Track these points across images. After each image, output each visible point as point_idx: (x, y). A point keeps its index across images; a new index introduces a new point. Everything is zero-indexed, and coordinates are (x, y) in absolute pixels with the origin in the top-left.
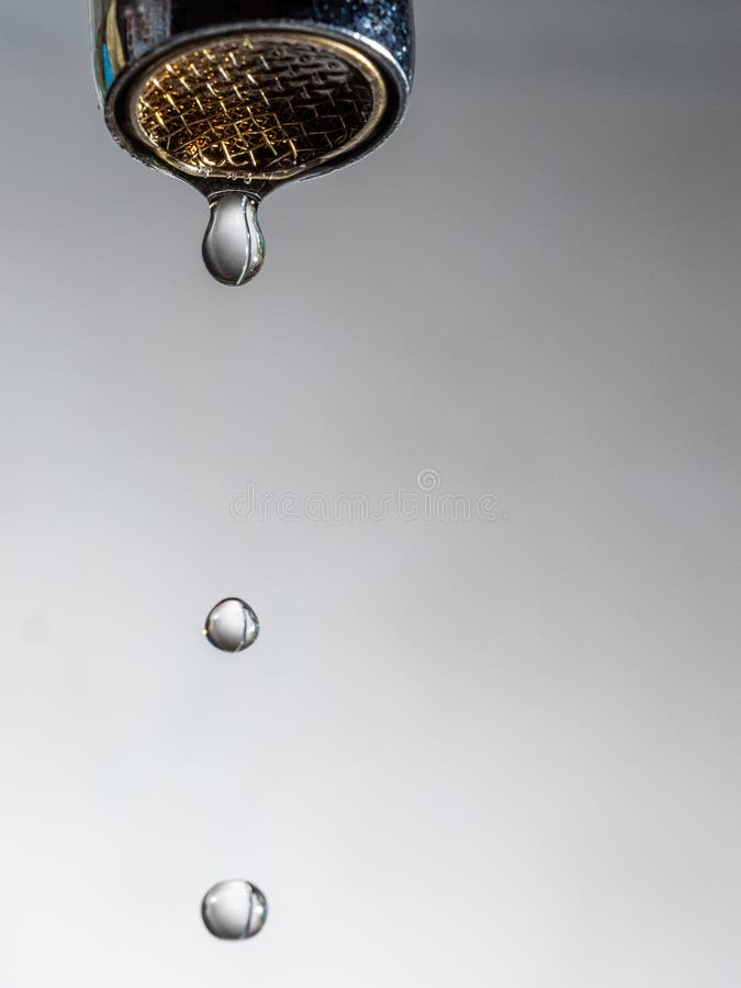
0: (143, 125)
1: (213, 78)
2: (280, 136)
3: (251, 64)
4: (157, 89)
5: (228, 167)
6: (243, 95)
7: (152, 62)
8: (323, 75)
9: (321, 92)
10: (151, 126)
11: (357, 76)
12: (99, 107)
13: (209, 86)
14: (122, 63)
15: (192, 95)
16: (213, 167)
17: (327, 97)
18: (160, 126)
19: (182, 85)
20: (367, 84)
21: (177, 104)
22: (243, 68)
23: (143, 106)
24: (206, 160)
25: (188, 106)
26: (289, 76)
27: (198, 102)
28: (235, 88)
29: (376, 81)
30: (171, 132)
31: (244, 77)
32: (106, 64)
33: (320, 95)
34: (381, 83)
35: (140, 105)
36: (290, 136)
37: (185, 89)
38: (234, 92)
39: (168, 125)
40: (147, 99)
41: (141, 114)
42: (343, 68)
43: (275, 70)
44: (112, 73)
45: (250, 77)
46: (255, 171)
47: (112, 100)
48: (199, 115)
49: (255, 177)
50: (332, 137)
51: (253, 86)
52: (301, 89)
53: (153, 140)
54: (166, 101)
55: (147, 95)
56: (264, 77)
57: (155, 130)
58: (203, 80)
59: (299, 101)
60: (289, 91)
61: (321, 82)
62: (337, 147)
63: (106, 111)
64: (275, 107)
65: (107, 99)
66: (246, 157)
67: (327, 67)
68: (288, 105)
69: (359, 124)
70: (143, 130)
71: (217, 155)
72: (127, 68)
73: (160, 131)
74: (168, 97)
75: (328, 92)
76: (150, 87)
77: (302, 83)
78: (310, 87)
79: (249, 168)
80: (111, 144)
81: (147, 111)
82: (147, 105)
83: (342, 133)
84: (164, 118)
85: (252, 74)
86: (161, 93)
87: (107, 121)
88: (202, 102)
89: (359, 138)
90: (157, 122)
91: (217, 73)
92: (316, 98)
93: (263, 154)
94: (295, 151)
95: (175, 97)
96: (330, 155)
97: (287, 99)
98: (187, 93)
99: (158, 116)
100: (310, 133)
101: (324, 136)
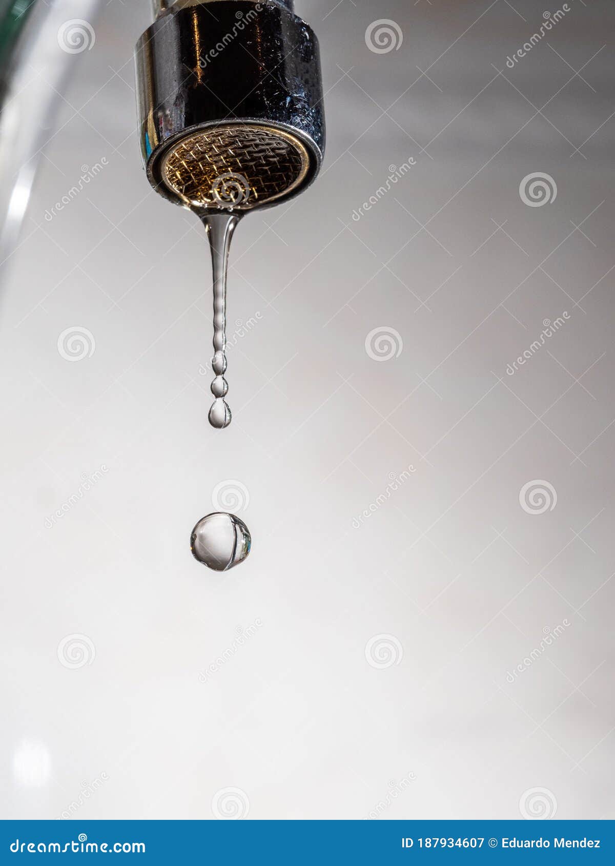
0: (169, 179)
1: (209, 151)
3: (231, 144)
4: (177, 158)
6: (226, 161)
7: (174, 142)
8: (273, 150)
9: (271, 159)
10: (174, 179)
11: (292, 151)
12: (143, 169)
13: (207, 156)
14: (157, 143)
15: (197, 161)
16: (209, 202)
17: (275, 162)
18: (179, 180)
19: (192, 156)
20: (298, 154)
21: (189, 167)
22: (226, 146)
23: (169, 168)
24: (205, 199)
25: (194, 168)
26: (253, 150)
27: (201, 166)
28: (222, 158)
29: (303, 153)
30: (185, 183)
31: (227, 151)
32: (147, 144)
33: (271, 161)
34: (306, 154)
35: (166, 167)
36: (254, 186)
37: (193, 158)
38: (222, 160)
39: (183, 179)
40: (171, 164)
41: (168, 172)
42: (284, 145)
43: (245, 147)
44: (151, 149)
45: (230, 151)
47: (151, 165)
48: (201, 173)
49: (235, 208)
50: (278, 185)
51: (232, 157)
52: (260, 158)
53: (175, 188)
54: (182, 165)
55: (171, 162)
56: (238, 151)
57: (175, 182)
58: (204, 153)
59: (259, 165)
60: (253, 159)
61: (272, 154)
62: (281, 191)
63: (147, 171)
64: (245, 168)
65: (148, 164)
67: (275, 145)
68: (253, 167)
69: (292, 178)
70: (169, 182)
71: (212, 196)
72: (159, 146)
73: (179, 183)
74: (183, 162)
75: (275, 159)
76: (173, 157)
77: (260, 155)
78: (266, 157)
80: (150, 191)
81: (171, 171)
82: (171, 167)
83: (283, 183)
84: (181, 175)
85: (231, 149)
86: (179, 161)
87: (148, 176)
88: (203, 166)
89: (294, 186)
90: (177, 177)
91: (211, 149)
92: (269, 163)
94: (256, 194)
95: (187, 163)
96: (277, 196)
97: (252, 164)
98: (194, 160)
99: (178, 174)
100: (266, 184)
101: (273, 185)
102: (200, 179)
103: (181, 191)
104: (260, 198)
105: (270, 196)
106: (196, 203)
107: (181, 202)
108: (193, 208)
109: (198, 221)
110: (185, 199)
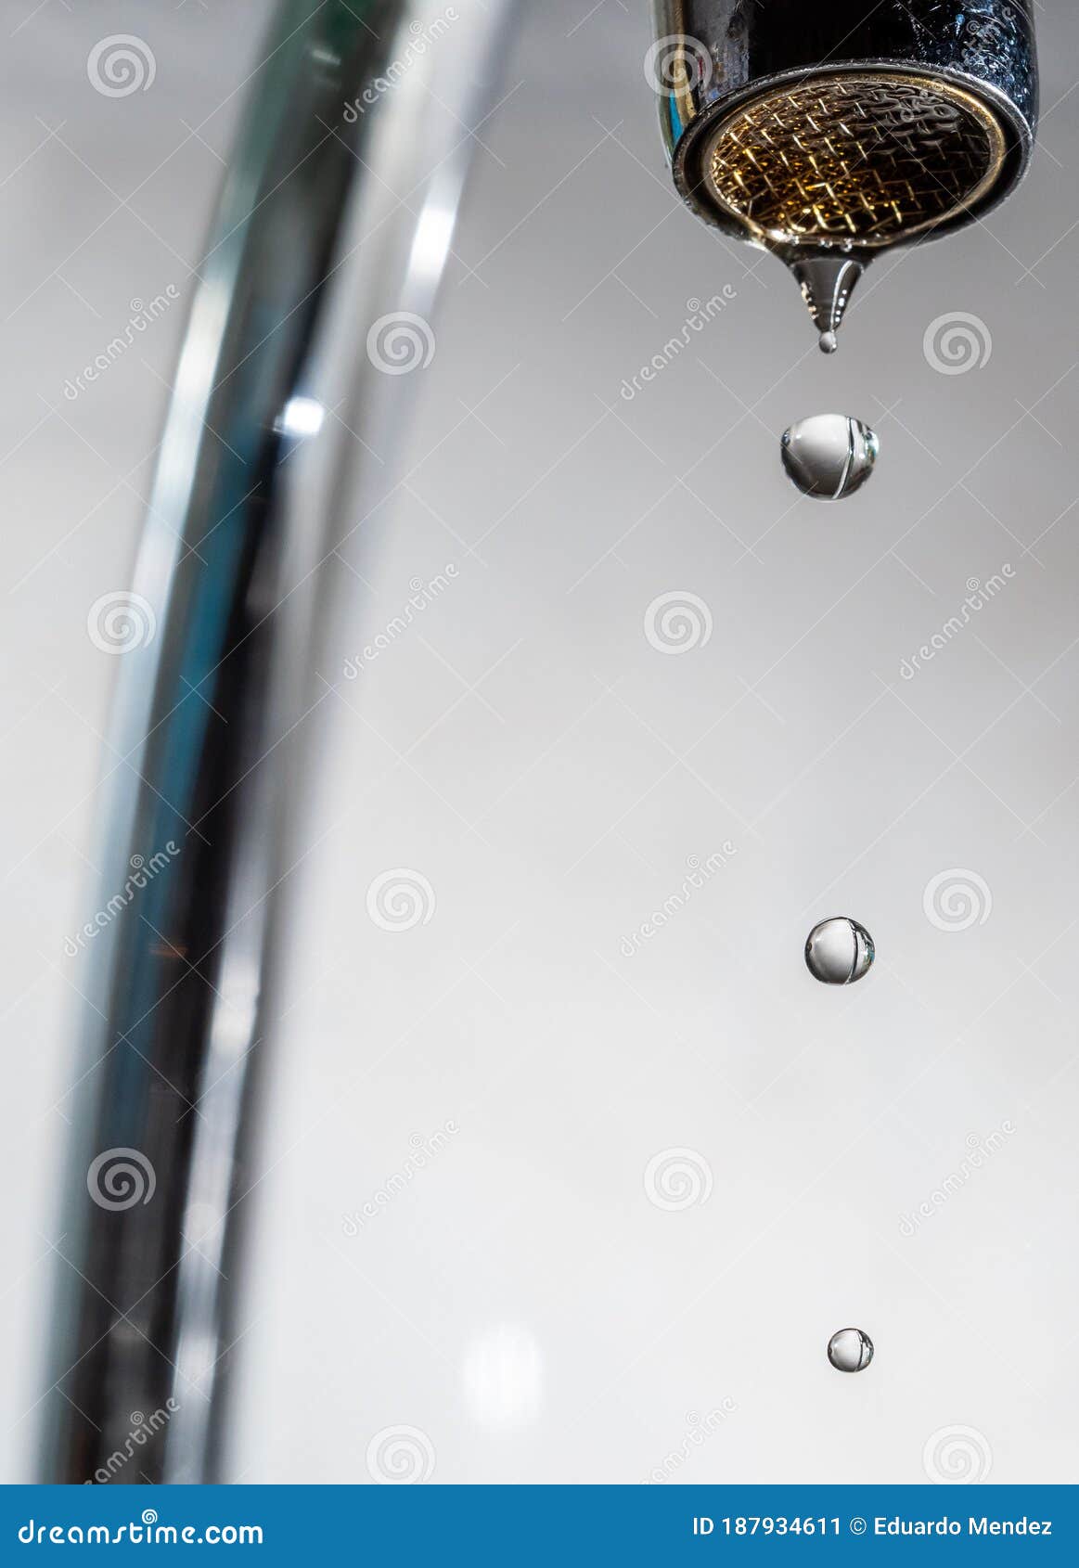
0: (719, 186)
1: (801, 128)
2: (881, 198)
3: (845, 112)
4: (735, 144)
5: (822, 232)
6: (836, 149)
7: (727, 111)
8: (930, 123)
9: (928, 143)
10: (729, 187)
11: (969, 123)
12: (667, 166)
13: (796, 139)
14: (692, 114)
15: (777, 150)
16: (802, 234)
17: (935, 150)
18: (740, 188)
19: (764, 138)
20: (982, 132)
21: (759, 161)
22: (835, 116)
23: (718, 163)
24: (794, 226)
25: (772, 163)
26: (889, 124)
27: (784, 159)
28: (827, 141)
29: (993, 128)
30: (753, 195)
31: (836, 127)
32: (674, 116)
33: (927, 147)
34: (999, 130)
35: (714, 164)
36: (894, 198)
37: (769, 143)
38: (825, 146)
39: (749, 186)
40: (723, 156)
41: (716, 173)
42: (954, 113)
43: (871, 119)
44: (680, 125)
45: (843, 126)
46: (856, 236)
47: (681, 157)
48: (785, 173)
49: (856, 244)
50: (944, 196)
51: (848, 138)
52: (904, 140)
53: (733, 206)
54: (744, 158)
55: (723, 151)
56: (860, 127)
57: (732, 193)
58: (790, 131)
59: (901, 154)
60: (890, 143)
61: (928, 131)
62: (948, 207)
63: (674, 170)
64: (875, 161)
65: (675, 157)
66: (843, 221)
67: (935, 113)
68: (890, 161)
69: (972, 180)
70: (718, 190)
71: (809, 221)
72: (697, 119)
73: (739, 195)
74: (748, 152)
75: (936, 143)
76: (726, 142)
77: (905, 134)
78: (916, 138)
79: (847, 233)
80: (681, 206)
81: (724, 169)
82: (723, 162)
83: (954, 191)
84: (744, 178)
85: (846, 124)
86: (740, 149)
87: (676, 182)
88: (788, 159)
89: (976, 196)
90: (735, 183)
91: (805, 123)
92: (922, 151)
93: (861, 218)
94: (899, 215)
95: (756, 153)
96: (941, 219)
97: (889, 152)
98: (770, 147)
99: (737, 175)
100: (917, 193)
101: (933, 194)
102: (783, 187)
103: (744, 210)
104: (908, 222)
105: (926, 218)
106: (778, 235)
107: (745, 233)
108: (769, 243)
109: (785, 273)
110: (756, 229)
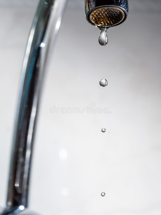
2: (110, 21)
3: (106, 11)
5: (103, 25)
7: (92, 11)
9: (116, 15)
12: (85, 17)
13: (100, 14)
20: (122, 14)
24: (100, 24)
25: (97, 17)
26: (111, 13)
27: (99, 16)
29: (123, 13)
32: (86, 11)
34: (124, 14)
35: (91, 17)
38: (104, 15)
39: (95, 19)
40: (92, 16)
42: (119, 12)
45: (106, 13)
46: (107, 26)
47: (87, 16)
48: (99, 18)
50: (117, 21)
56: (108, 13)
59: (113, 16)
60: (111, 15)
61: (116, 14)
62: (118, 22)
64: (110, 17)
66: (106, 24)
67: (117, 11)
69: (121, 19)
70: (91, 20)
71: (102, 24)
72: (89, 11)
73: (94, 20)
74: (95, 15)
75: (117, 15)
76: (92, 14)
78: (114, 14)
79: (106, 25)
80: (87, 22)
81: (92, 17)
84: (94, 18)
87: (86, 19)
89: (121, 21)
91: (101, 12)
92: (115, 16)
93: (108, 23)
94: (112, 23)
96: (117, 24)
97: (111, 16)
98: (97, 15)
99: (93, 18)
100: (114, 21)
102: (99, 20)
103: (94, 22)
104: (113, 24)
105: (115, 24)
106: (98, 25)
107: (95, 25)
108: (97, 26)
109: (99, 29)
